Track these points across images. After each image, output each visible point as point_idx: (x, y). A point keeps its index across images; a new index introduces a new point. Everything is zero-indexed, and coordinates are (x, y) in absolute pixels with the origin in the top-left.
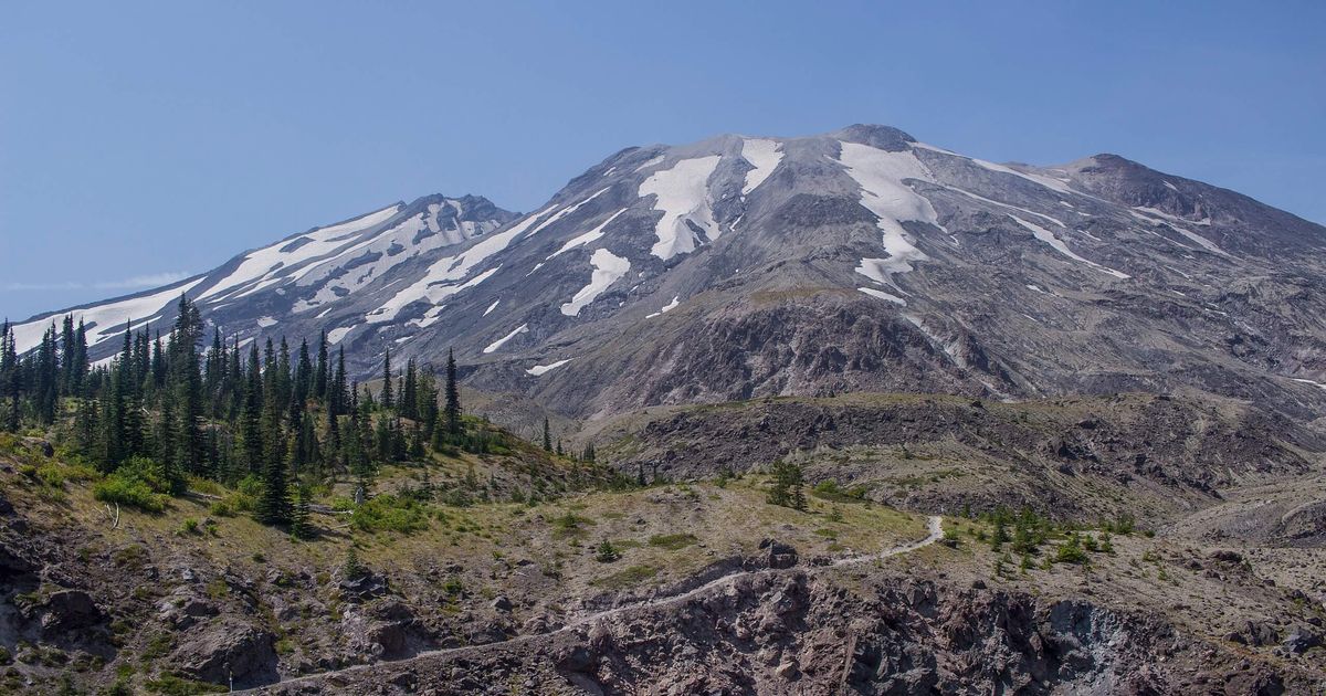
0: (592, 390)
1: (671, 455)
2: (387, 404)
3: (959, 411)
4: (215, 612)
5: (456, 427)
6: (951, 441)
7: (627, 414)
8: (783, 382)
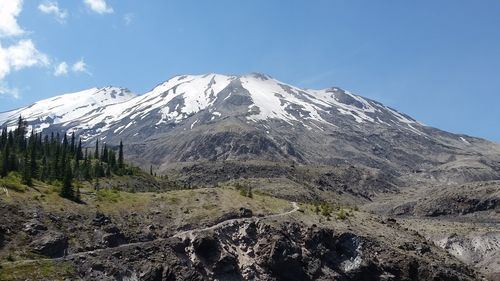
0: (162, 156)
1: (191, 179)
2: (96, 157)
3: (287, 168)
4: (46, 229)
5: (121, 165)
6: (284, 177)
7: (175, 164)
8: (227, 156)
